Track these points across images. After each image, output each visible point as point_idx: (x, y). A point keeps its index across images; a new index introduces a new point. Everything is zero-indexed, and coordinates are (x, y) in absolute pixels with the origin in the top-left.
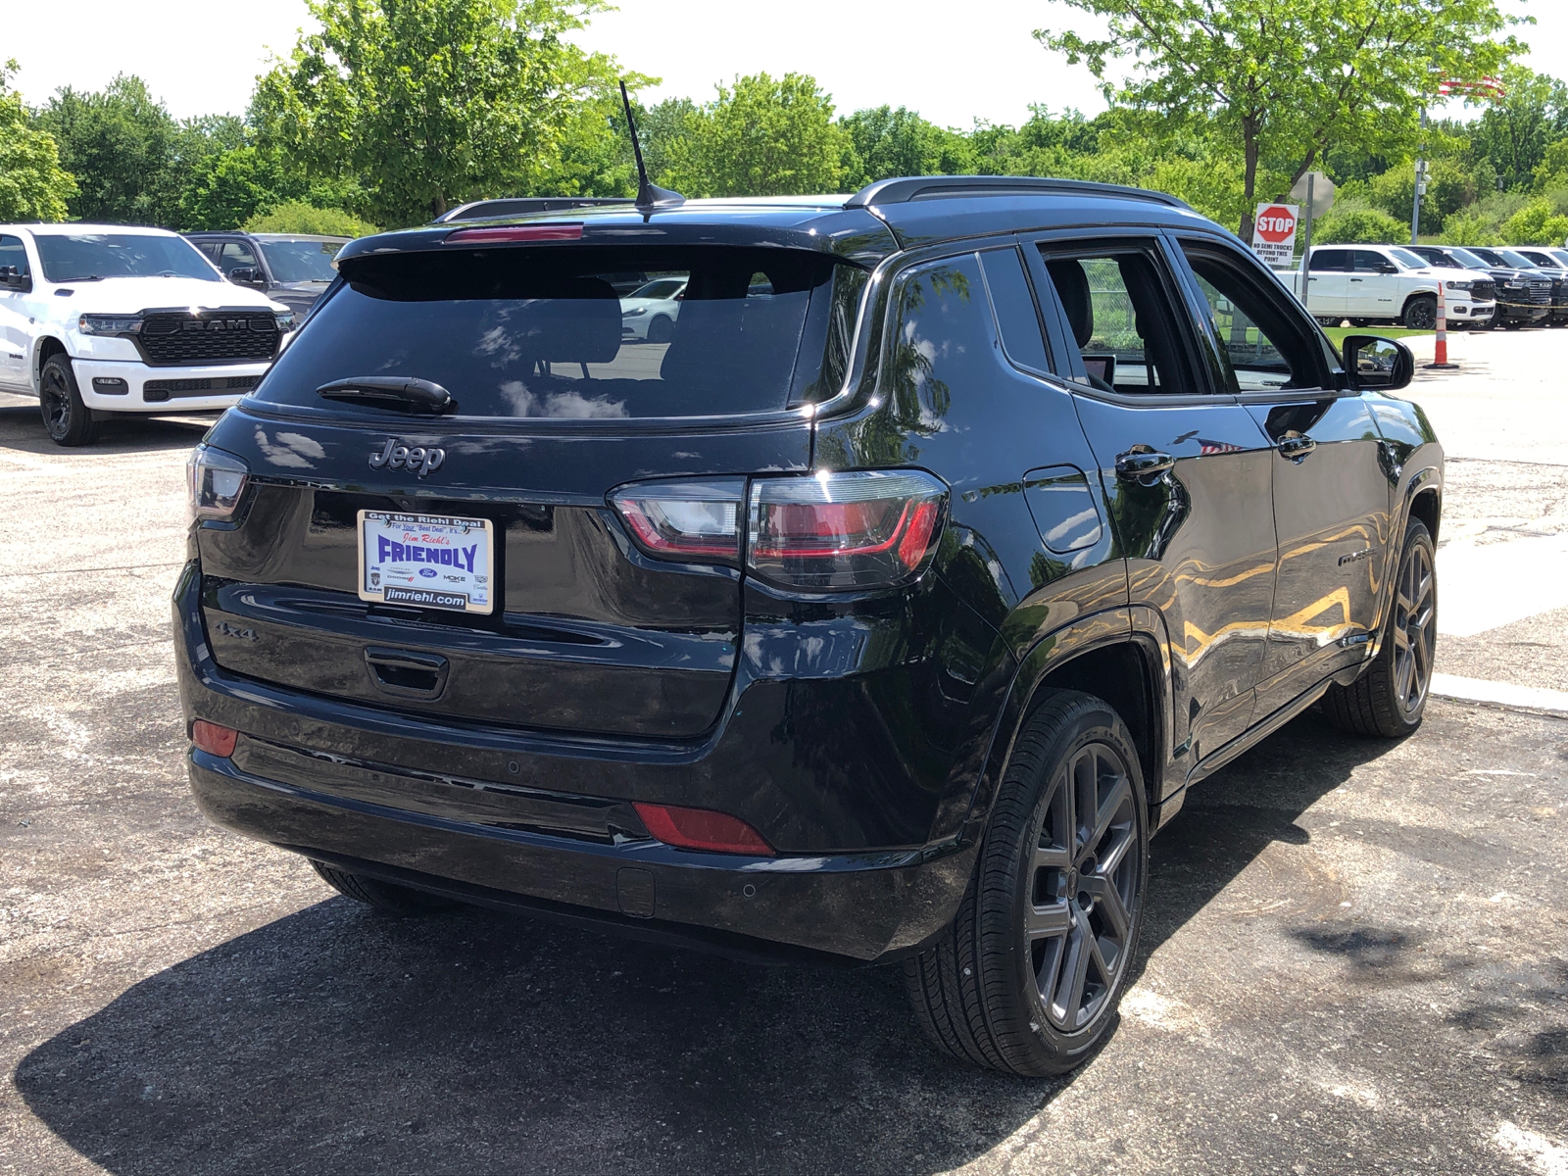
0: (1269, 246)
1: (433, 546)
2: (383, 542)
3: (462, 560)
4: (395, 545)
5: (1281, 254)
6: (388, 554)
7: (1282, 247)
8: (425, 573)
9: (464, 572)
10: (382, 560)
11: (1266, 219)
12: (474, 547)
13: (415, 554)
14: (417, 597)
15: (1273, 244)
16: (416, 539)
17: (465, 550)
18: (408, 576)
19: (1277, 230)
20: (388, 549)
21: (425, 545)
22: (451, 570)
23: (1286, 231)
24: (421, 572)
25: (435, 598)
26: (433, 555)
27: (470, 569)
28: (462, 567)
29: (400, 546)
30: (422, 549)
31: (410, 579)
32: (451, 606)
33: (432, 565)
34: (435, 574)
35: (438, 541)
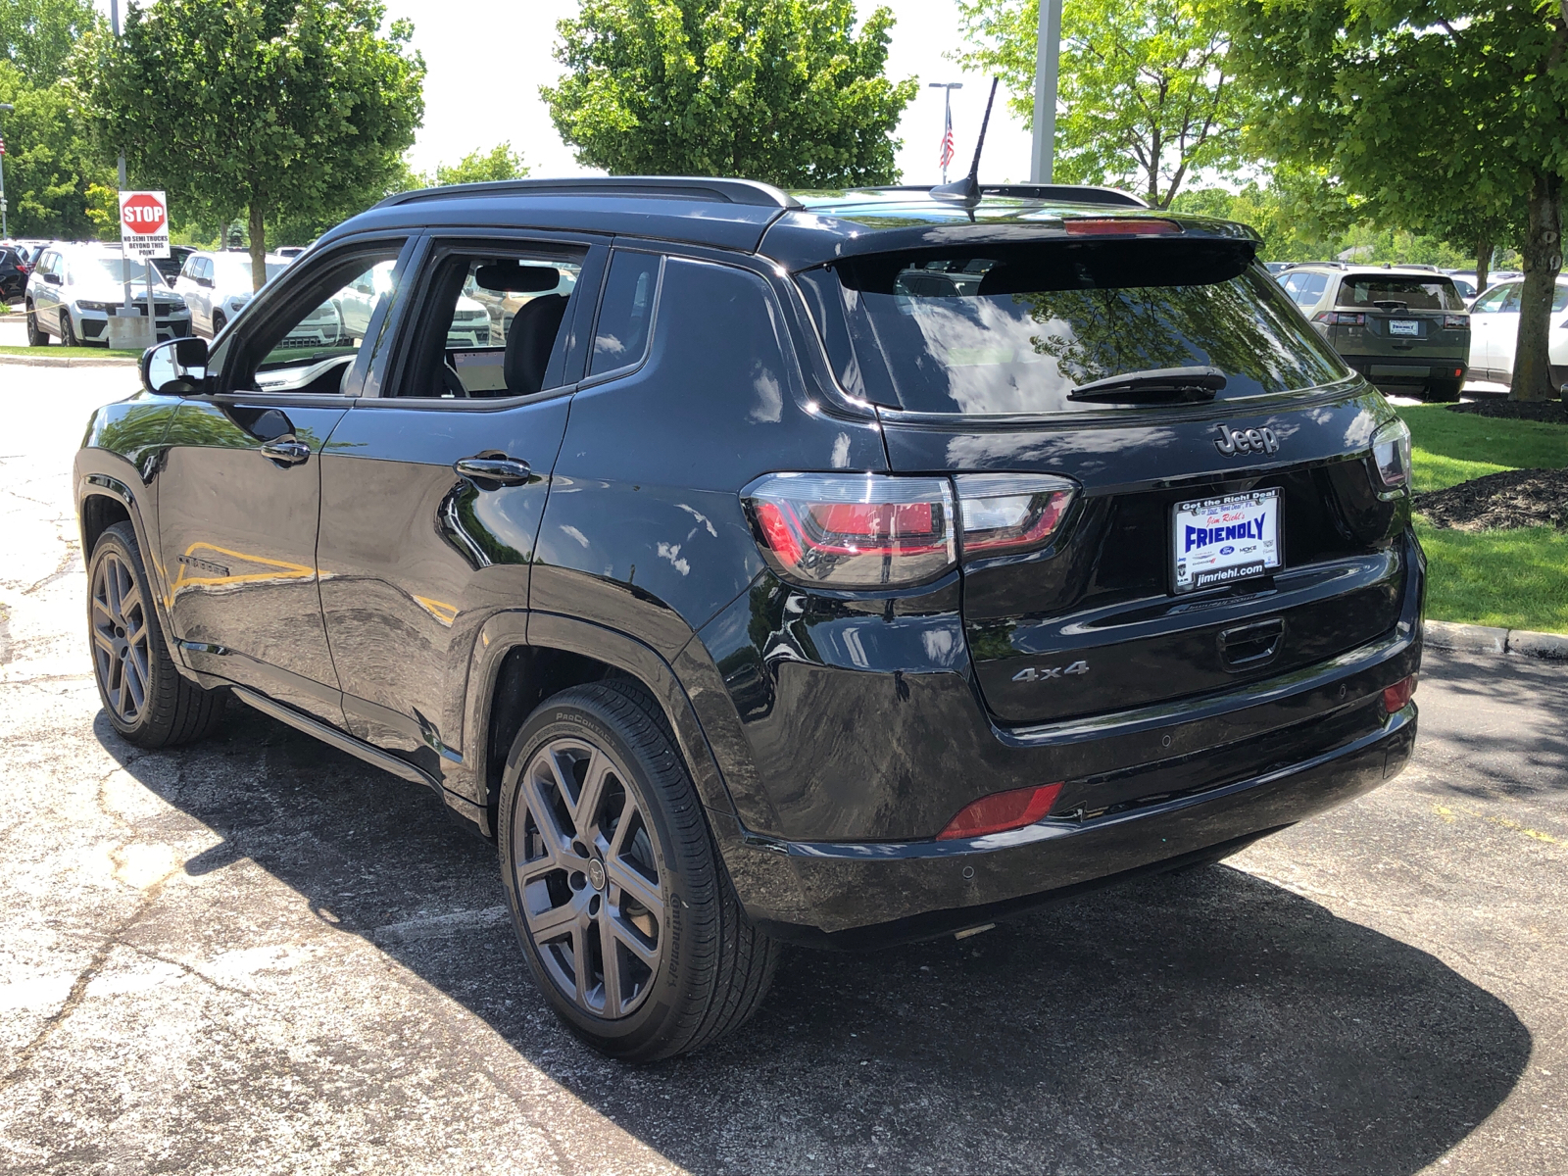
0: (141, 239)
1: (1230, 524)
2: (1190, 530)
3: (1254, 530)
4: (1201, 531)
5: (156, 245)
6: (1193, 542)
7: (156, 238)
8: (1225, 551)
9: (1255, 541)
10: (1188, 549)
11: (131, 209)
12: (1263, 516)
13: (1216, 535)
14: (1224, 576)
15: (145, 235)
16: (1217, 521)
17: (1256, 520)
18: (1211, 558)
19: (146, 219)
20: (1194, 537)
21: (1224, 525)
22: (1246, 542)
23: (157, 220)
24: (1222, 551)
25: (1238, 572)
26: (1231, 532)
27: (1260, 537)
28: (1253, 536)
29: (1204, 531)
30: (1222, 529)
31: (1212, 561)
32: (1253, 574)
33: (1231, 542)
34: (1233, 549)
35: (1236, 518)
